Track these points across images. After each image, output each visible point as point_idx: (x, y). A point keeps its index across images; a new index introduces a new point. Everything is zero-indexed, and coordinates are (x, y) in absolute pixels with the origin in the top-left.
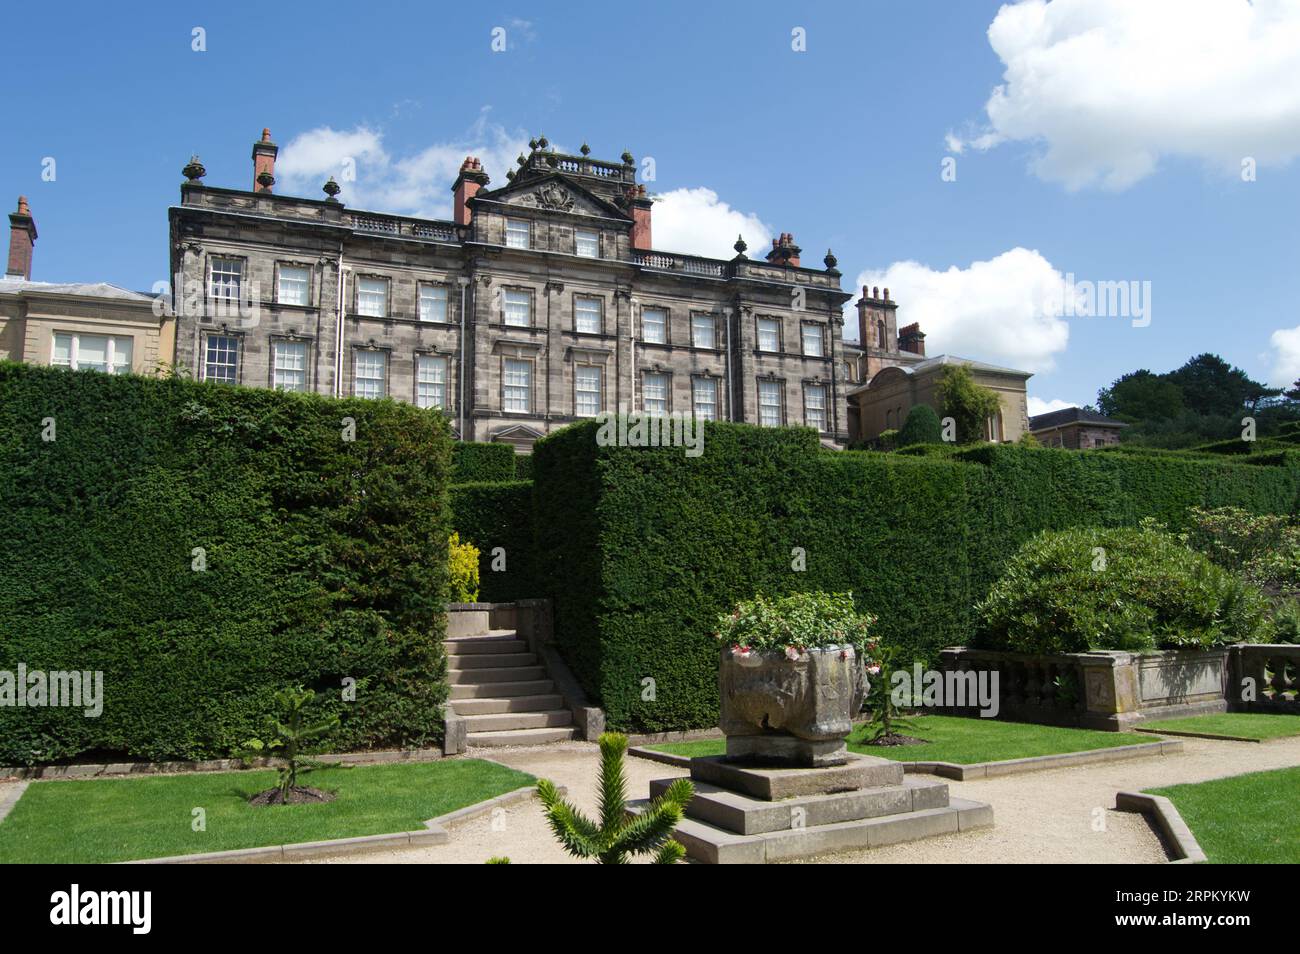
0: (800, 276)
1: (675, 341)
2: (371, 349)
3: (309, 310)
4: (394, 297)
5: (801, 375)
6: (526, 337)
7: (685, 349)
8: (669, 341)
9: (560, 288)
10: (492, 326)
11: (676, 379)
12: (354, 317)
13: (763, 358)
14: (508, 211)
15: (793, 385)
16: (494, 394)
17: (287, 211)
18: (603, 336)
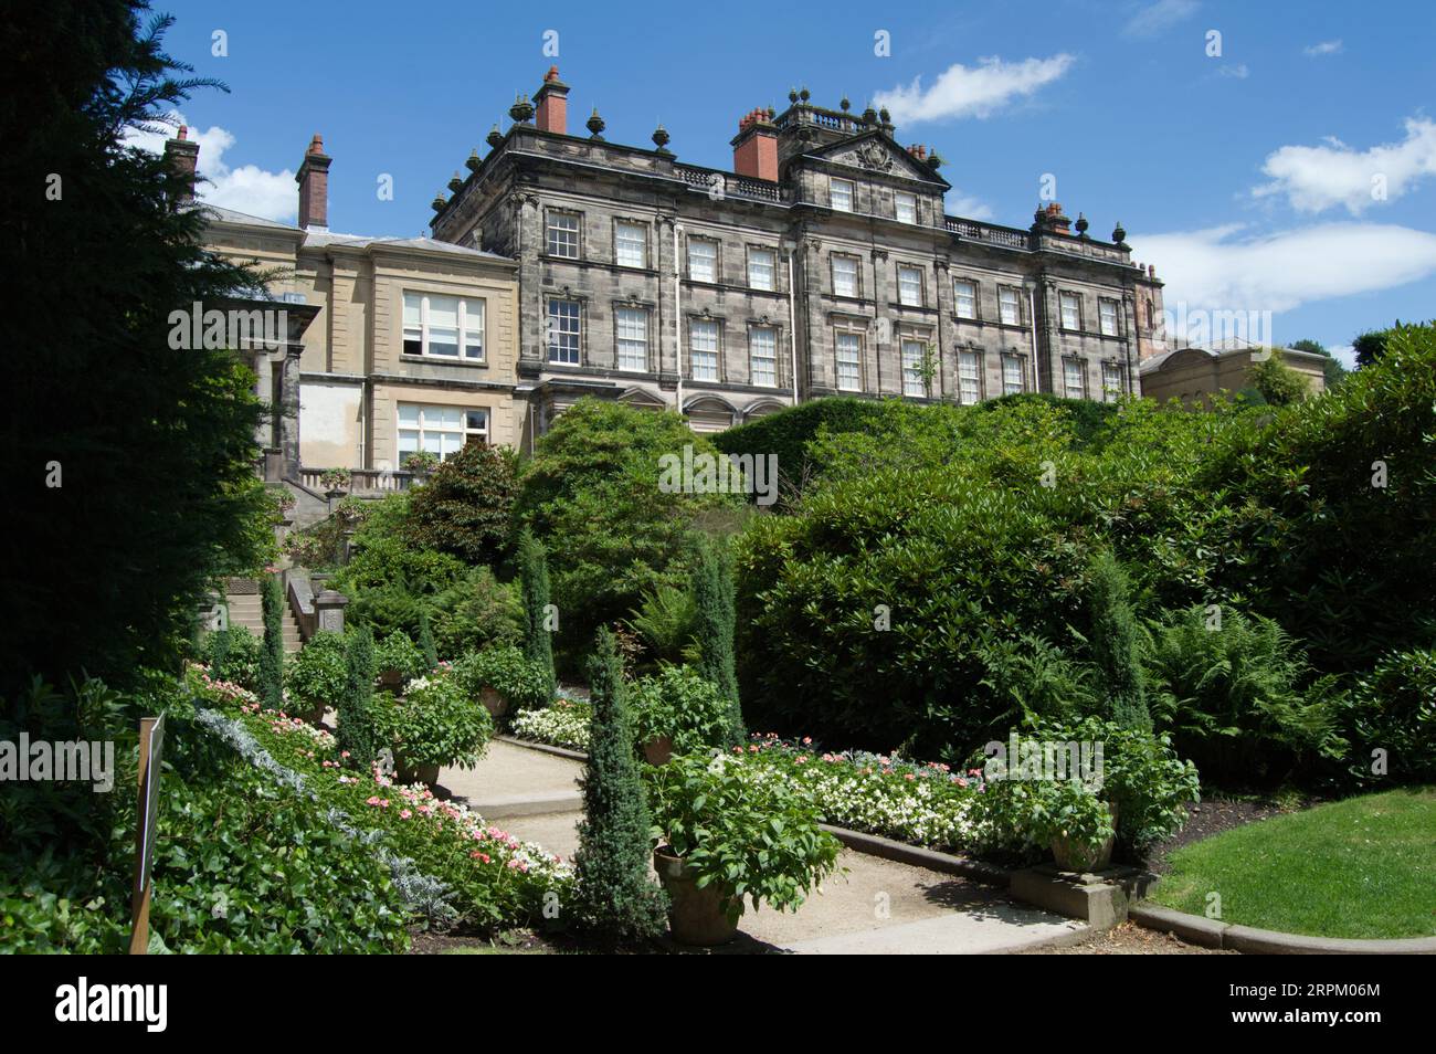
0: (1095, 250)
1: (986, 318)
2: (706, 318)
3: (649, 272)
4: (725, 261)
5: (1100, 355)
6: (854, 309)
7: (994, 325)
8: (979, 316)
9: (884, 256)
10: (824, 296)
11: (987, 357)
12: (688, 283)
13: (1067, 337)
14: (832, 170)
15: (1094, 366)
16: (829, 368)
17: (620, 161)
18: (925, 310)
